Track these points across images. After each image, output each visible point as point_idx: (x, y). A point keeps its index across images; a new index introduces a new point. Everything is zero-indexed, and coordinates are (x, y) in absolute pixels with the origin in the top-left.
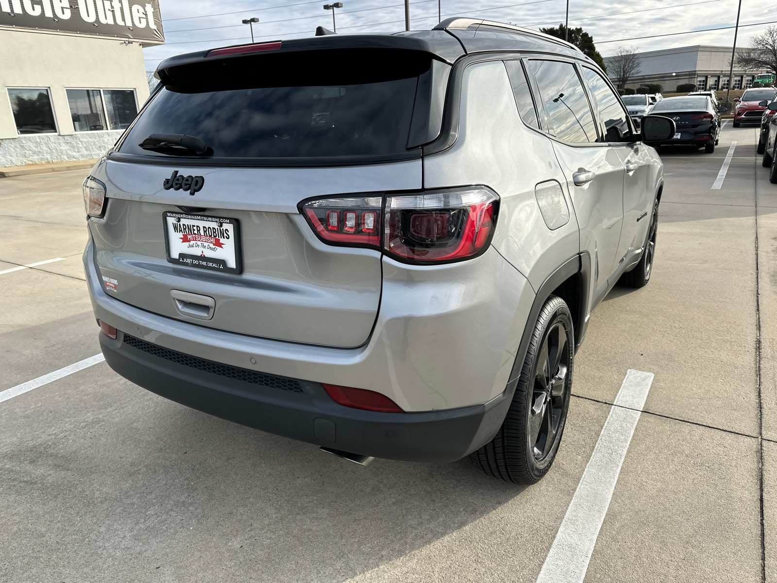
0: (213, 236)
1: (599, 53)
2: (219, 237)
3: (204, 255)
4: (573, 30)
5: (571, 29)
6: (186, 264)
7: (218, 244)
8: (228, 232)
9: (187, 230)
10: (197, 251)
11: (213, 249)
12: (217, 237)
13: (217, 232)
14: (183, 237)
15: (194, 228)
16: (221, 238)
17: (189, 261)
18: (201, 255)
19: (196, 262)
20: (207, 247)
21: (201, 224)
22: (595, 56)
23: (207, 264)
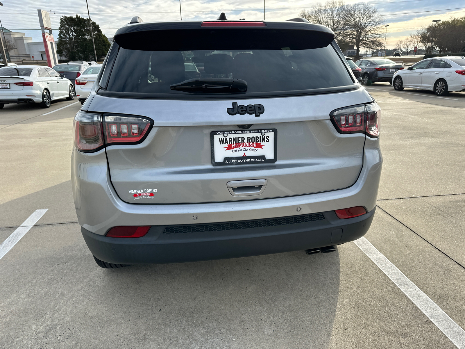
0: (255, 142)
1: (104, 35)
2: (260, 142)
3: (246, 156)
4: (85, 19)
5: (84, 19)
6: (232, 164)
7: (259, 146)
8: (269, 137)
9: (232, 141)
10: (240, 154)
11: (254, 150)
12: (259, 142)
13: (259, 139)
14: (228, 146)
15: (239, 139)
16: (262, 142)
17: (234, 161)
18: (243, 156)
19: (239, 161)
20: (248, 150)
21: (246, 136)
22: (102, 36)
23: (250, 160)
